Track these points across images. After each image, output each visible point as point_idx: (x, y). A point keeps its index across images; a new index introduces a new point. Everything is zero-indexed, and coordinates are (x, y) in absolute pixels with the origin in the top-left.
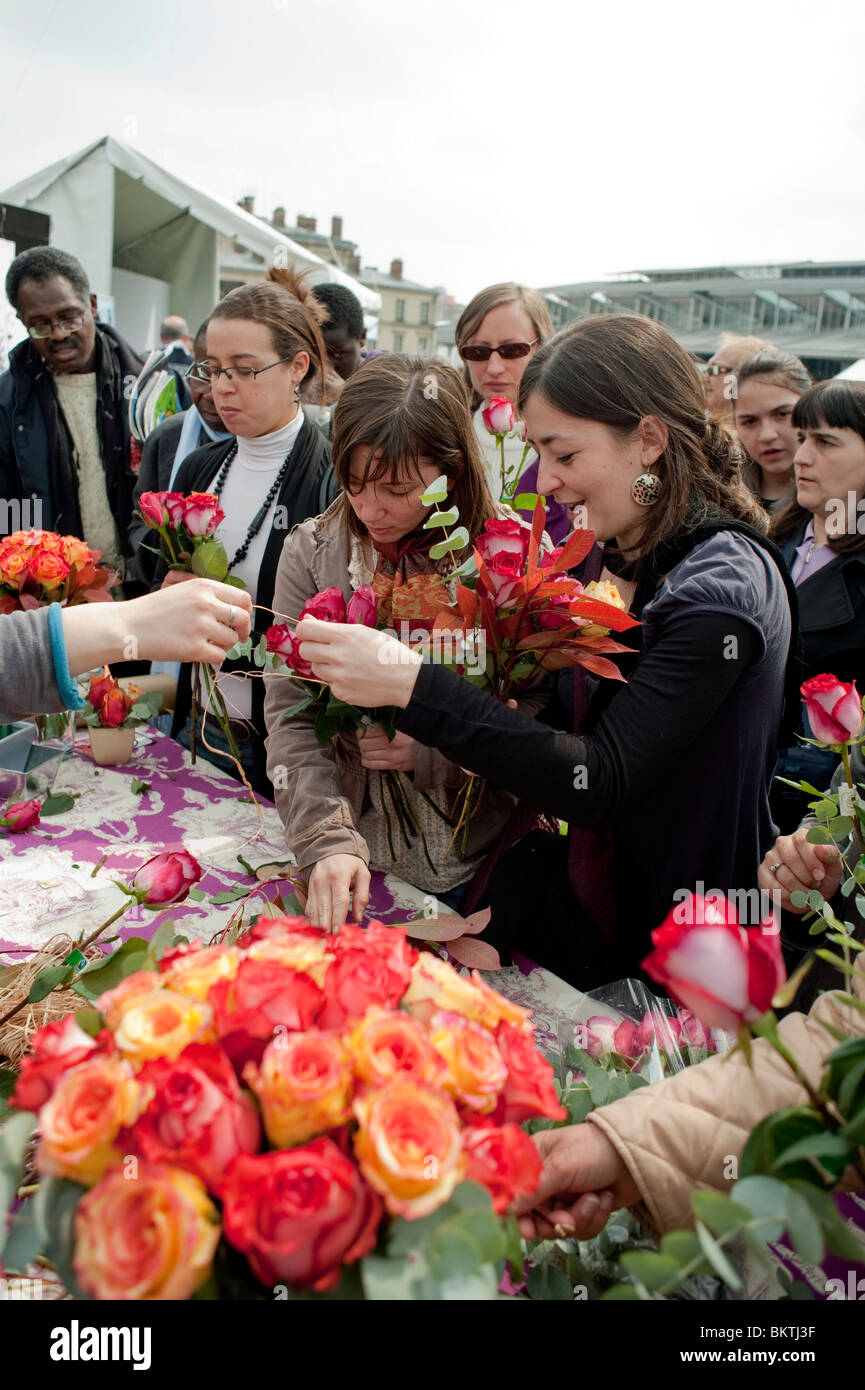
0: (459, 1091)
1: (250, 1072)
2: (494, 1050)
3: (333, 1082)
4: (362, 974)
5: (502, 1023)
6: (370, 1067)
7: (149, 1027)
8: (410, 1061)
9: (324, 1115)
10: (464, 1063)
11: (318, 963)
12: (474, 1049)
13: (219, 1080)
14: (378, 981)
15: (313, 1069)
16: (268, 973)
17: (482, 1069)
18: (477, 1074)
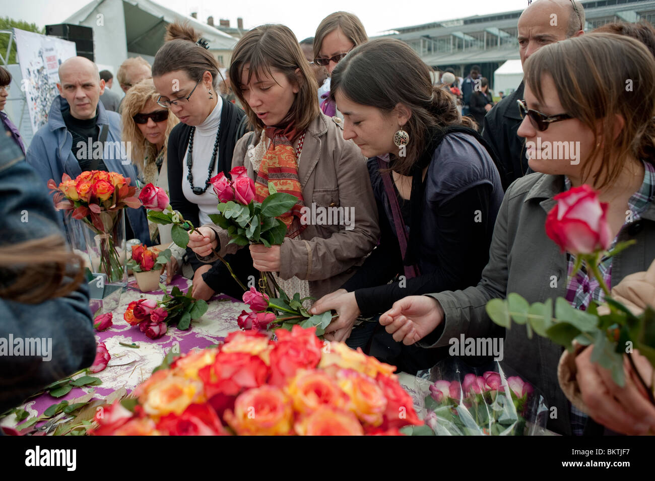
0: (360, 413)
1: (228, 416)
2: (377, 389)
3: (281, 415)
4: (292, 352)
5: (379, 373)
6: (303, 403)
8: (327, 399)
10: (360, 396)
11: (264, 351)
12: (365, 389)
13: (209, 423)
14: (302, 355)
15: (267, 409)
16: (234, 358)
17: (371, 399)
18: (369, 402)
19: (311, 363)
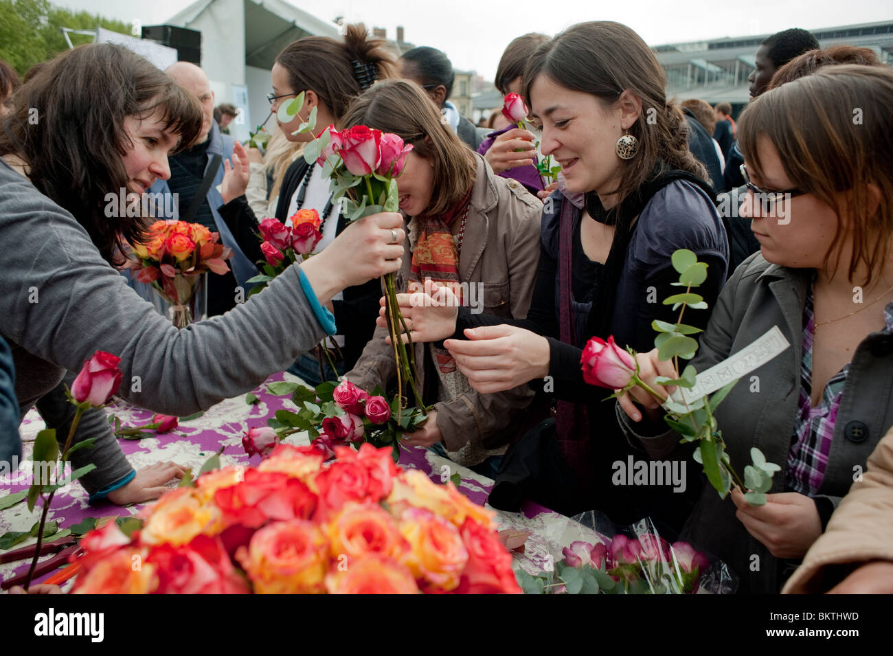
0: (422, 569)
1: (241, 555)
2: (457, 539)
3: (311, 558)
4: (346, 479)
5: (468, 519)
6: (343, 549)
7: (171, 525)
8: (379, 545)
9: (300, 587)
10: (428, 547)
11: (312, 473)
12: (439, 537)
13: (213, 561)
14: (359, 483)
15: (292, 551)
16: (266, 478)
17: (445, 553)
18: (440, 556)
19: (368, 494)
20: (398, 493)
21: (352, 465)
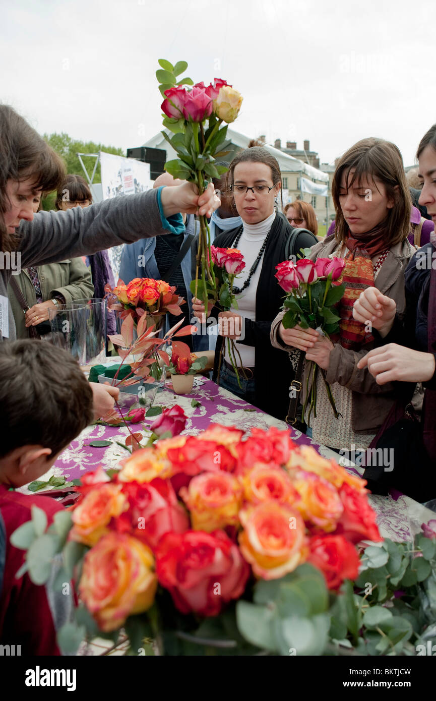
0: (309, 514)
1: (183, 492)
2: (336, 496)
3: (230, 498)
4: (257, 448)
5: (345, 484)
6: (253, 495)
7: (138, 470)
8: (278, 494)
9: (222, 517)
10: (314, 499)
11: (234, 443)
12: (322, 493)
13: (165, 495)
14: (266, 451)
16: (202, 444)
17: (326, 504)
18: (322, 506)
19: (273, 459)
20: (294, 460)
21: (262, 440)
